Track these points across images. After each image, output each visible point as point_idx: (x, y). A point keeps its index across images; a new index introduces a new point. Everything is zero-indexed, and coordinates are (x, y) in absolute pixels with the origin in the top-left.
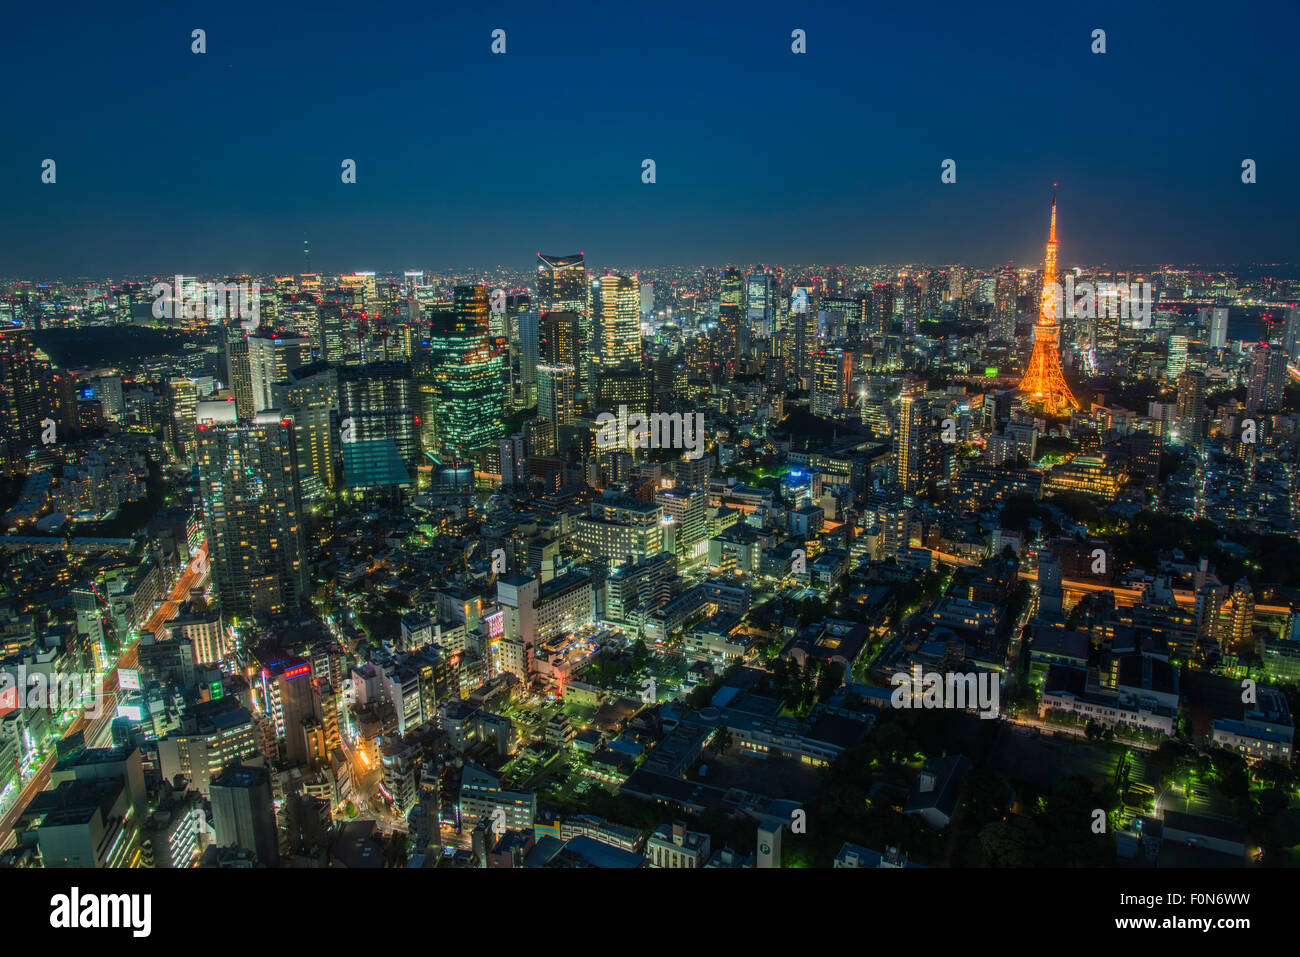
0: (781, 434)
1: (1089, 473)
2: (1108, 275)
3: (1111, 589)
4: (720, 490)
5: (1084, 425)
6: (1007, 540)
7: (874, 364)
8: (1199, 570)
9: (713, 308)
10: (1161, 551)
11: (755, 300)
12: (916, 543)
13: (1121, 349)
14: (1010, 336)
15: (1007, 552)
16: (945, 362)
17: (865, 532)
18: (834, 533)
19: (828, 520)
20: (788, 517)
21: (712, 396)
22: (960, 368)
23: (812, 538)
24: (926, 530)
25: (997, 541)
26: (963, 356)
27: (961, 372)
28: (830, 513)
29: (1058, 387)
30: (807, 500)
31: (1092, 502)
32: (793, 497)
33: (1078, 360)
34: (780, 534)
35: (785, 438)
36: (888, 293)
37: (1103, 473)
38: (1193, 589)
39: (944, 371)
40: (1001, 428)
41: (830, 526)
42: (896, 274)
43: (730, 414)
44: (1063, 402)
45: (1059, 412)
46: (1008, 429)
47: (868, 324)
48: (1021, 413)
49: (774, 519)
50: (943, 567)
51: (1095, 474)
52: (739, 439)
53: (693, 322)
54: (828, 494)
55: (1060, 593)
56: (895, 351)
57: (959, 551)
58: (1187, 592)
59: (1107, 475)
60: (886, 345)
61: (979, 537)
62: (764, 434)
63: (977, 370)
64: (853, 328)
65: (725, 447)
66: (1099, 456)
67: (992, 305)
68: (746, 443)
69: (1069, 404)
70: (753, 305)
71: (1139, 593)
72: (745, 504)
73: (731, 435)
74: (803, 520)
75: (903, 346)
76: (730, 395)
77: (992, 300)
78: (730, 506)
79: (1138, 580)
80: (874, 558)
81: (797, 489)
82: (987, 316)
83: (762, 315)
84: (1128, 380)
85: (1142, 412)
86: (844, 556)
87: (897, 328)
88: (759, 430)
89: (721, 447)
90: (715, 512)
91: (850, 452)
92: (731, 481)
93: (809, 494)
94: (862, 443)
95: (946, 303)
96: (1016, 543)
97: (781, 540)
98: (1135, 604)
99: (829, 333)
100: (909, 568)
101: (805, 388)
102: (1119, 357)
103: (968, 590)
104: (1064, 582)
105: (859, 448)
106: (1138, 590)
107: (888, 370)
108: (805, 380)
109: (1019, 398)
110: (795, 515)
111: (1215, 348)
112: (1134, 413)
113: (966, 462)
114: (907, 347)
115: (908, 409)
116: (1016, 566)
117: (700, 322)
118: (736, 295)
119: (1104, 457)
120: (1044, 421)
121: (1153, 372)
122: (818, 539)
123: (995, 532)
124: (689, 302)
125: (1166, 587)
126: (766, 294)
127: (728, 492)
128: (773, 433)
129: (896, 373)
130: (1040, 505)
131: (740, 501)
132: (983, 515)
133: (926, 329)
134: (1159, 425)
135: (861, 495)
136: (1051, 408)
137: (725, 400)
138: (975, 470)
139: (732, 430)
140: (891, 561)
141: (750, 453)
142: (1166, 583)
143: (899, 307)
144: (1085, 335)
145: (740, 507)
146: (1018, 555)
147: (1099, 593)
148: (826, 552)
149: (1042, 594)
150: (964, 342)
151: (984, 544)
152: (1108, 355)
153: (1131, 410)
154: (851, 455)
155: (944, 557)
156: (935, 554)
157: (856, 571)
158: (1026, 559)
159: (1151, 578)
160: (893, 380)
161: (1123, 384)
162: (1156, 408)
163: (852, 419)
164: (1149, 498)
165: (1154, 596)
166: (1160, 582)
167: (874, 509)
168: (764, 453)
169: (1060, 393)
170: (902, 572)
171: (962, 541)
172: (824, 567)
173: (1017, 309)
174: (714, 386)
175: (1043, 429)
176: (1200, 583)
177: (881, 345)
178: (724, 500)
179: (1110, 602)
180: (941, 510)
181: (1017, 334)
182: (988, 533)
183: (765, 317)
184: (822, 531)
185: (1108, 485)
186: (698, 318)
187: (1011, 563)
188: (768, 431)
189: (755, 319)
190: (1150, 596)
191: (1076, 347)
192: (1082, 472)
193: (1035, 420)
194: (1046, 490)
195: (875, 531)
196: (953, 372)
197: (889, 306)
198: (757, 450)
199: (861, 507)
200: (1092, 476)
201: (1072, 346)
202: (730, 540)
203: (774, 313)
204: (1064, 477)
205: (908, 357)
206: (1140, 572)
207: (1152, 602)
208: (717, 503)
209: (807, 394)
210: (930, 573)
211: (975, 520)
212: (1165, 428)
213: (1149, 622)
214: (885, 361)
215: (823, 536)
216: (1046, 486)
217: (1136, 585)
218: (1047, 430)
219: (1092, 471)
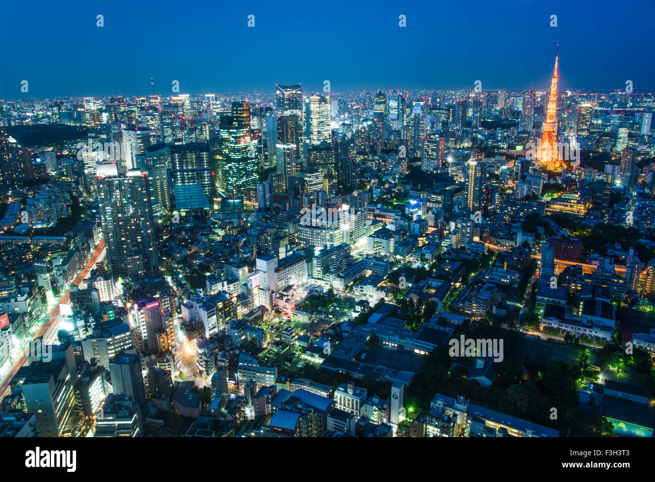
0: (405, 181)
1: (570, 203)
2: (585, 95)
3: (580, 264)
4: (373, 210)
5: (569, 177)
6: (526, 238)
7: (456, 144)
8: (629, 255)
9: (370, 113)
10: (609, 244)
11: (392, 109)
12: (476, 239)
13: (591, 135)
14: (530, 128)
15: (525, 244)
16: (495, 142)
17: (450, 233)
18: (433, 233)
19: (430, 226)
20: (409, 225)
21: (369, 160)
22: (502, 146)
23: (422, 236)
24: (482, 232)
25: (520, 239)
26: (504, 139)
27: (503, 148)
28: (431, 223)
30: (419, 216)
31: (572, 218)
32: (412, 214)
34: (405, 234)
35: (408, 183)
36: (465, 105)
37: (579, 202)
38: (625, 265)
39: (494, 147)
40: (523, 178)
41: (431, 229)
42: (469, 95)
43: (379, 170)
44: (558, 164)
45: (555, 170)
46: (528, 178)
47: (454, 121)
48: (535, 170)
49: (402, 226)
50: (491, 252)
51: (574, 203)
52: (383, 184)
53: (359, 121)
54: (430, 213)
55: (553, 266)
56: (467, 137)
57: (499, 243)
58: (622, 266)
60: (463, 133)
61: (511, 236)
62: (397, 181)
63: (511, 147)
64: (445, 124)
65: (376, 188)
66: (577, 193)
67: (520, 112)
68: (387, 186)
69: (561, 165)
70: (391, 112)
71: (596, 267)
72: (386, 218)
73: (379, 181)
74: (417, 226)
75: (472, 134)
76: (379, 160)
77: (521, 109)
78: (378, 219)
79: (596, 259)
80: (454, 247)
81: (414, 210)
82: (518, 118)
83: (396, 117)
84: (594, 153)
85: (602, 170)
86: (438, 246)
87: (469, 124)
88: (394, 179)
89: (374, 188)
90: (371, 222)
91: (442, 191)
92: (379, 206)
93: (420, 213)
94: (449, 186)
95: (496, 110)
96: (530, 240)
97: (405, 237)
98: (593, 272)
99: (432, 127)
100: (473, 252)
101: (419, 156)
102: (590, 140)
103: (504, 264)
104: (555, 260)
105: (447, 188)
106: (595, 265)
107: (463, 147)
108: (419, 152)
109: (534, 162)
110: (412, 224)
111: (643, 135)
112: (597, 171)
113: (504, 196)
114: (474, 134)
115: (474, 168)
116: (530, 251)
117: (363, 121)
118: (382, 107)
119: (579, 194)
120: (547, 175)
121: (608, 148)
122: (425, 236)
123: (519, 233)
124: (357, 110)
125: (610, 264)
126: (398, 106)
127: (377, 212)
128: (401, 181)
129: (468, 148)
130: (543, 220)
131: (384, 217)
132: (513, 225)
133: (485, 125)
134: (610, 177)
135: (447, 214)
136: (551, 168)
137: (376, 163)
138: (509, 201)
139: (380, 179)
140: (463, 248)
141: (389, 191)
142: (611, 261)
143: (470, 113)
144: (571, 128)
145: (383, 219)
146: (531, 246)
147: (574, 266)
148: (429, 244)
149: (543, 266)
150: (505, 132)
151: (512, 240)
152: (584, 139)
153: (595, 168)
154: (443, 192)
155: (492, 246)
156: (487, 244)
157: (444, 254)
158: (535, 248)
159: (602, 259)
160: (466, 152)
161: (591, 154)
162: (609, 168)
163: (445, 173)
164: (603, 216)
165: (604, 268)
166: (607, 261)
167: (455, 221)
168: (396, 191)
169: (556, 159)
170: (468, 254)
171: (502, 238)
172: (427, 251)
173: (535, 114)
174: (370, 155)
175: (546, 179)
176: (629, 261)
177: (460, 133)
178: (375, 216)
179: (580, 271)
180: (490, 222)
181: (534, 127)
182: (515, 234)
183: (398, 118)
184: (427, 232)
185: (580, 209)
186: (362, 119)
187: (527, 250)
188: (399, 179)
189: (392, 119)
190: (602, 268)
191: (566, 135)
192: (567, 202)
193: (542, 174)
194: (547, 211)
195: (455, 232)
196: (498, 148)
197: (465, 112)
198: (393, 190)
199: (447, 220)
200: (572, 204)
201: (564, 134)
202: (378, 237)
203: (403, 116)
204: (557, 204)
205: (474, 140)
206: (596, 255)
207: (602, 271)
208: (372, 217)
209: (419, 160)
210: (484, 255)
211: (508, 227)
212: (614, 179)
213: (600, 282)
214: (462, 142)
215: (427, 235)
216: (547, 209)
217: (594, 262)
218: (549, 179)
219: (572, 201)
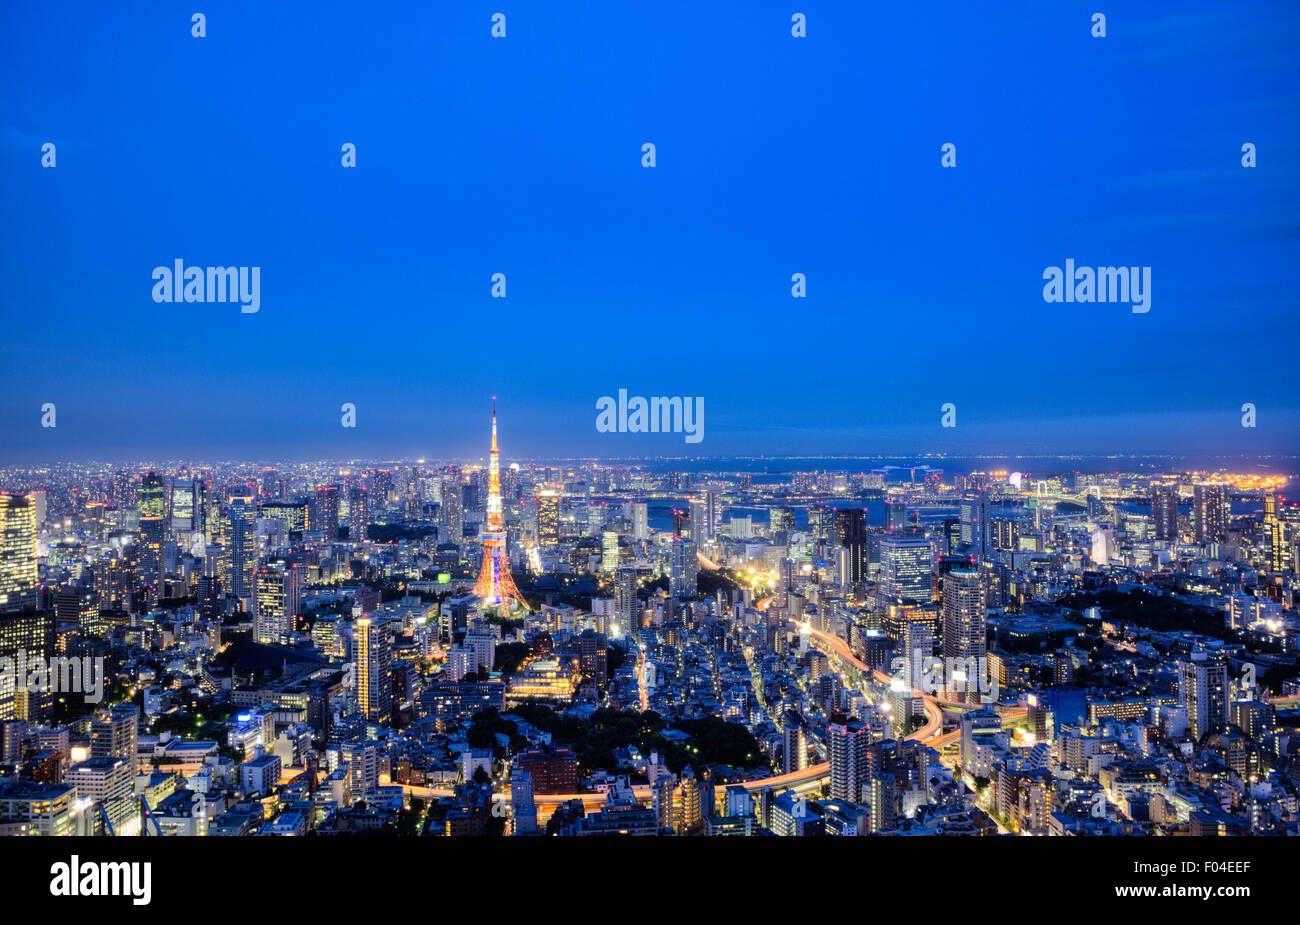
0: (221, 669)
1: (546, 678)
2: (542, 469)
3: (578, 797)
4: (150, 750)
5: (537, 629)
6: (479, 761)
7: (321, 575)
8: (651, 764)
9: (128, 519)
10: (618, 749)
11: (180, 509)
12: (385, 779)
13: (562, 545)
14: (459, 538)
15: (479, 775)
16: (398, 568)
17: (330, 778)
18: (294, 782)
19: (286, 767)
20: (239, 773)
21: (131, 629)
22: (411, 575)
23: (269, 793)
24: (394, 763)
25: (468, 764)
26: (415, 561)
27: (414, 579)
28: (287, 759)
29: (510, 591)
30: (260, 748)
31: (551, 707)
32: (241, 745)
33: (524, 558)
34: (230, 795)
35: (226, 674)
36: (333, 494)
37: (559, 675)
38: (648, 783)
39: (395, 579)
40: (459, 639)
41: (288, 775)
42: (338, 471)
43: (155, 649)
44: (515, 605)
45: (511, 615)
46: (467, 640)
47: (313, 530)
48: (477, 621)
49: (223, 777)
50: (418, 803)
51: (552, 678)
52: (169, 679)
53: (101, 536)
54: (283, 736)
55: (534, 809)
56: (343, 560)
57: (431, 781)
58: (643, 786)
59: (562, 677)
60: (334, 554)
61: (450, 763)
62: (200, 670)
63: (430, 576)
64: (295, 536)
65: (153, 692)
66: (552, 658)
67: (437, 505)
68: (176, 684)
69: (520, 606)
70: (176, 514)
71: (604, 796)
72: (184, 763)
73: (158, 676)
74: (258, 772)
75: (352, 554)
76: (154, 627)
77: (438, 499)
78: (164, 768)
79: (601, 782)
80: (341, 805)
81: (247, 735)
82: (434, 516)
83: (190, 526)
84: (571, 576)
85: (586, 608)
86: (307, 810)
87: (343, 534)
88: (193, 666)
89: (147, 693)
90: (147, 780)
91: (304, 683)
92: (164, 737)
93: (260, 740)
94: (316, 670)
95: (392, 503)
96: (487, 764)
97: (231, 803)
98: (602, 809)
99: (269, 543)
100: (381, 811)
101: (245, 610)
102: (561, 553)
103: (445, 825)
104: (537, 798)
105: (314, 677)
106: (602, 792)
107: (336, 581)
108: (244, 600)
109: (474, 605)
110: (246, 769)
111: (640, 540)
112: (579, 611)
113: (428, 680)
114: (356, 554)
115: (366, 629)
116: (489, 788)
117: (111, 535)
118: (158, 503)
119: (558, 659)
121: (591, 567)
122: (276, 793)
123: (465, 755)
124: (96, 512)
125: (627, 787)
126: (194, 500)
127: (161, 751)
128: (210, 669)
129: (347, 584)
130: (505, 718)
131: (177, 761)
132: (451, 737)
133: (375, 533)
134: (602, 620)
135: (324, 729)
136: (504, 612)
137: (147, 633)
138: (438, 687)
139: (158, 668)
140: (361, 805)
141: (184, 695)
142: (626, 782)
143: (344, 510)
144: (528, 532)
145: (176, 767)
146: (490, 776)
147: (569, 803)
148: (287, 808)
149: (516, 814)
150: (414, 546)
151: (454, 768)
152: (550, 553)
153: (577, 607)
154: (307, 687)
155: (418, 791)
156: (407, 789)
157: (323, 825)
158: (497, 779)
159: (613, 778)
160: (344, 593)
161: (567, 580)
162: (597, 603)
163: (302, 644)
164: (601, 695)
165: (617, 797)
166: (621, 783)
167: (337, 748)
168: (201, 694)
169: (512, 596)
170: (375, 817)
171: (434, 769)
172: (286, 827)
173: (464, 508)
174: (133, 616)
175: (499, 636)
176: (653, 776)
177: (327, 553)
178: (156, 762)
179: (580, 810)
180: (407, 736)
181: (465, 535)
182: (457, 755)
183: (193, 528)
184: (280, 783)
185: (562, 688)
186: (107, 530)
187: (484, 788)
188: (205, 667)
189: (180, 531)
190: (614, 796)
191: (521, 546)
192: (540, 677)
193: (492, 626)
194: (508, 699)
195: (341, 774)
196: (406, 580)
197: (335, 508)
198: (193, 691)
199: (321, 747)
200: (549, 681)
201: (518, 545)
202: (168, 814)
203: (204, 522)
204: (523, 684)
205: (357, 566)
206: (602, 774)
207: (617, 804)
208: (148, 768)
209: (247, 617)
210: (403, 811)
211: (442, 744)
212: (607, 623)
213: (617, 825)
214: (332, 572)
215: (281, 789)
216: (509, 695)
217: (600, 788)
218: (503, 637)
219: (549, 675)
